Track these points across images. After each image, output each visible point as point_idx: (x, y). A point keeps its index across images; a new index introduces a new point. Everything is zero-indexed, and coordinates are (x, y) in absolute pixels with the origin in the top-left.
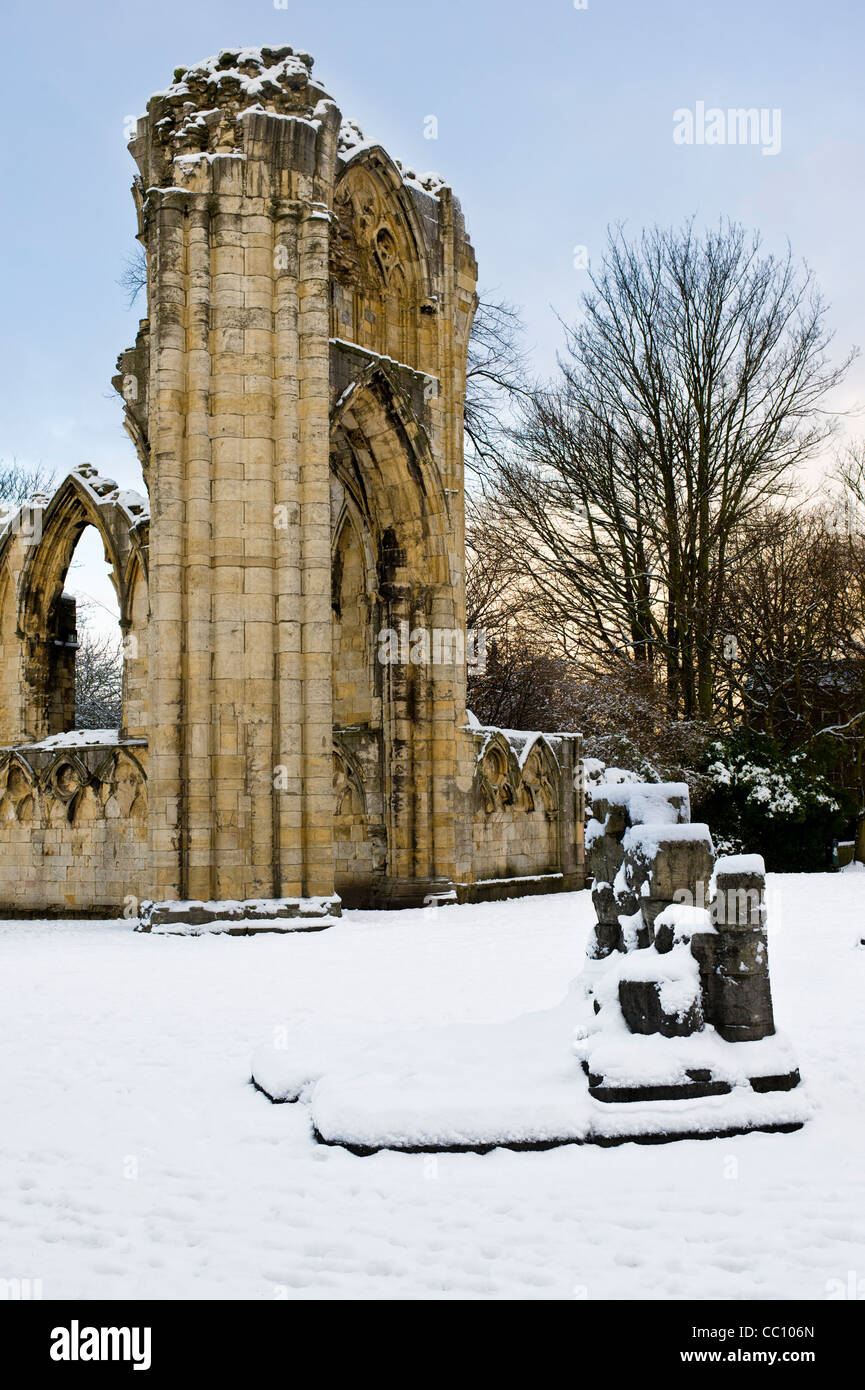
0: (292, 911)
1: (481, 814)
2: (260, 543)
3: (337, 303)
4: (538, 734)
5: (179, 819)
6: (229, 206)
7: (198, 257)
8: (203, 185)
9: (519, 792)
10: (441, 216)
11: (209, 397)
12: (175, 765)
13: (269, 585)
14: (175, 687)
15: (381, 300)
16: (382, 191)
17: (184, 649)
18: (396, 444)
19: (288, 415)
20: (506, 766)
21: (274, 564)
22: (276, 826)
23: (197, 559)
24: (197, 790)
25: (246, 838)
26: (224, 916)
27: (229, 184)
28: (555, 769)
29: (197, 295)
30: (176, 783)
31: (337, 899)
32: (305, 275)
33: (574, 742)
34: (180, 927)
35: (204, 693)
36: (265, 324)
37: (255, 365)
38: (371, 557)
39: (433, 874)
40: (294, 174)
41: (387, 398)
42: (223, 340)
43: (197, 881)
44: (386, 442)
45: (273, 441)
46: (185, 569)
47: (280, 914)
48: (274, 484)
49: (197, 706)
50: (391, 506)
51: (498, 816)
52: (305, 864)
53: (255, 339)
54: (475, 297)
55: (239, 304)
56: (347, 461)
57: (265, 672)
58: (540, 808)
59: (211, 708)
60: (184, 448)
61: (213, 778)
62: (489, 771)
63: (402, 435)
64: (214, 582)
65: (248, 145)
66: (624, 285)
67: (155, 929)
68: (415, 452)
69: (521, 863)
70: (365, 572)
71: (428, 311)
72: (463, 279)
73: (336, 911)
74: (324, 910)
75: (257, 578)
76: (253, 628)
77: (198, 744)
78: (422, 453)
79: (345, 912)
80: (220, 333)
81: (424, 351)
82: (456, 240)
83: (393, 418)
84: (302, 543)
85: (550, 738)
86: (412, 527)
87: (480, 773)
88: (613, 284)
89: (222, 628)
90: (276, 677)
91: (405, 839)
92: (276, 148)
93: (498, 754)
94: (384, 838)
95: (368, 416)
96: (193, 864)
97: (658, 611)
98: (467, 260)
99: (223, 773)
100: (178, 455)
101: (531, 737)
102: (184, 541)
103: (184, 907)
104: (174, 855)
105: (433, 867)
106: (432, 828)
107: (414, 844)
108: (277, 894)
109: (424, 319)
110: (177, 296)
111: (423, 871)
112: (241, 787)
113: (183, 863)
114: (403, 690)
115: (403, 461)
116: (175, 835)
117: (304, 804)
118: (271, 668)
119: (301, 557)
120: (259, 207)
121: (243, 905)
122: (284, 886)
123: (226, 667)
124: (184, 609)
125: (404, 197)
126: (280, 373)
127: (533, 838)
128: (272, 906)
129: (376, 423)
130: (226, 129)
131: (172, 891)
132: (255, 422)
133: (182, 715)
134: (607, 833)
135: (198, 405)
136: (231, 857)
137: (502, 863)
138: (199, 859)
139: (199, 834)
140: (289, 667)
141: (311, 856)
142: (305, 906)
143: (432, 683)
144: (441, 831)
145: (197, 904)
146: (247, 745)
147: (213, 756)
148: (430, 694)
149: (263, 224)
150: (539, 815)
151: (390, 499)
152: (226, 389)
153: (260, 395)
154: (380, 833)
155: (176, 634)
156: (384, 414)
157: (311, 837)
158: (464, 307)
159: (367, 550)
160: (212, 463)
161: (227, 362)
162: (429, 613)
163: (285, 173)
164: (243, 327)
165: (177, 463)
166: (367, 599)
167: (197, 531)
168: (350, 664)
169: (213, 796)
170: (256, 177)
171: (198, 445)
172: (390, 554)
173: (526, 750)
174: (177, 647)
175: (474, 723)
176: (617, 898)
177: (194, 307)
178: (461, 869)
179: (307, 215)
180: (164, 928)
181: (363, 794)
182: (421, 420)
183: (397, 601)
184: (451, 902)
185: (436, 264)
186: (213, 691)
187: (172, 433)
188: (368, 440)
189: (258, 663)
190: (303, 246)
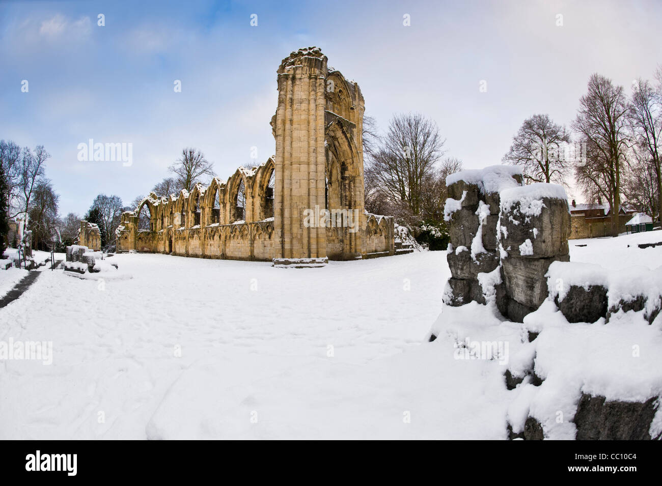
0: (313, 262)
1: (368, 236)
2: (304, 158)
3: (328, 104)
4: (383, 216)
5: (282, 235)
6: (298, 76)
7: (289, 88)
8: (292, 72)
9: (378, 231)
10: (355, 88)
11: (291, 121)
12: (280, 220)
13: (307, 169)
14: (280, 198)
15: (340, 105)
16: (340, 82)
17: (283, 188)
18: (344, 139)
19: (312, 124)
20: (375, 224)
21: (308, 164)
22: (309, 237)
23: (287, 162)
24: (287, 227)
25: (300, 241)
26: (294, 263)
27: (298, 72)
28: (387, 225)
29: (289, 96)
30: (281, 225)
31: (327, 258)
32: (318, 91)
33: (392, 219)
34: (282, 265)
35: (288, 199)
36: (307, 102)
37: (304, 112)
38: (339, 170)
39: (356, 252)
40: (315, 69)
41: (342, 127)
42: (295, 106)
43: (287, 253)
44: (342, 139)
45: (309, 131)
46: (283, 166)
47: (310, 262)
48: (309, 143)
49: (287, 203)
50: (344, 156)
51: (373, 237)
52: (317, 248)
53: (304, 106)
54: (364, 108)
55: (300, 98)
56: (333, 146)
57: (306, 193)
58: (383, 235)
59: (291, 204)
60: (284, 134)
61: (291, 224)
62: (370, 225)
63: (346, 137)
64: (291, 169)
65: (303, 64)
66: (397, 124)
67: (275, 266)
68: (350, 142)
69: (379, 249)
70: (338, 174)
71: (352, 109)
72: (361, 103)
73: (326, 261)
74: (323, 261)
75: (304, 167)
76: (302, 181)
77: (287, 214)
78: (352, 142)
79: (329, 261)
80: (295, 105)
81: (351, 118)
82: (359, 94)
83: (343, 132)
84: (316, 158)
85: (386, 217)
86: (349, 161)
87: (368, 225)
88: (395, 125)
89: (294, 181)
90: (309, 195)
91: (348, 242)
92: (310, 64)
93: (373, 221)
94: (343, 243)
95: (337, 132)
96: (285, 248)
97: (407, 194)
98: (361, 99)
99: (294, 222)
100: (282, 135)
101: (381, 217)
102: (283, 158)
103: (283, 260)
104: (280, 245)
105: (356, 250)
106: (355, 240)
107: (351, 244)
108: (309, 257)
109: (352, 111)
110: (284, 97)
111: (353, 251)
112: (299, 226)
113: (283, 247)
114: (347, 203)
115: (347, 144)
116: (280, 240)
117: (317, 231)
118: (307, 193)
119: (316, 162)
120: (306, 76)
121: (300, 260)
122: (311, 254)
123: (295, 192)
124: (283, 176)
125: (345, 83)
126: (311, 114)
127: (382, 243)
128: (308, 260)
129: (339, 134)
130: (299, 61)
131: (280, 255)
132: (304, 126)
133: (282, 206)
134: (463, 207)
135: (288, 123)
136: (296, 246)
137: (374, 249)
138: (287, 246)
139: (287, 240)
140: (313, 192)
141: (319, 246)
142: (317, 260)
143: (355, 201)
144: (358, 240)
145: (287, 259)
146: (300, 214)
147: (291, 218)
148: (355, 204)
149: (307, 80)
150: (383, 237)
151: (343, 154)
152: (295, 118)
153: (305, 119)
154: (342, 241)
155: (281, 183)
156: (341, 132)
157: (319, 241)
158: (361, 109)
159: (338, 169)
160: (292, 137)
161: (296, 112)
162: (354, 183)
163: (313, 69)
164: (301, 103)
165: (282, 137)
166: (338, 181)
167: (287, 155)
168: (334, 198)
169: (291, 229)
170: (305, 70)
171: (287, 132)
172: (344, 168)
173: (380, 220)
174: (281, 187)
175: (366, 212)
176: (474, 259)
177: (288, 98)
178: (363, 250)
179: (318, 77)
180: (277, 265)
181: (338, 231)
182: (351, 133)
183: (346, 180)
184: (360, 259)
185: (354, 98)
186: (291, 199)
187: (281, 130)
188: (337, 138)
189: (304, 191)
190: (318, 84)
